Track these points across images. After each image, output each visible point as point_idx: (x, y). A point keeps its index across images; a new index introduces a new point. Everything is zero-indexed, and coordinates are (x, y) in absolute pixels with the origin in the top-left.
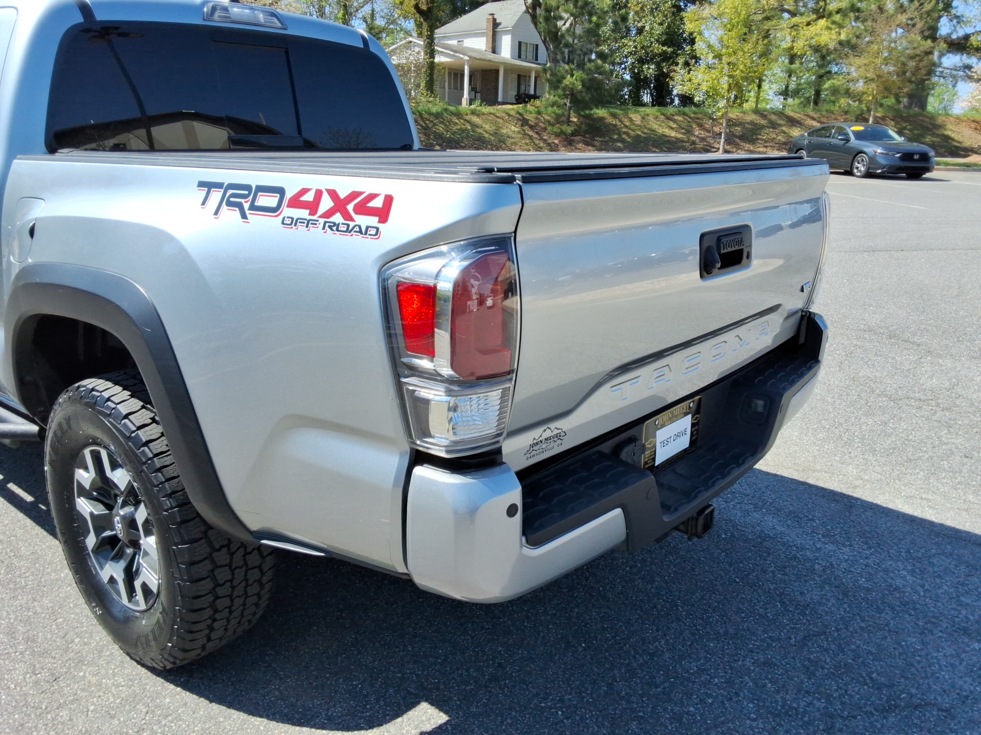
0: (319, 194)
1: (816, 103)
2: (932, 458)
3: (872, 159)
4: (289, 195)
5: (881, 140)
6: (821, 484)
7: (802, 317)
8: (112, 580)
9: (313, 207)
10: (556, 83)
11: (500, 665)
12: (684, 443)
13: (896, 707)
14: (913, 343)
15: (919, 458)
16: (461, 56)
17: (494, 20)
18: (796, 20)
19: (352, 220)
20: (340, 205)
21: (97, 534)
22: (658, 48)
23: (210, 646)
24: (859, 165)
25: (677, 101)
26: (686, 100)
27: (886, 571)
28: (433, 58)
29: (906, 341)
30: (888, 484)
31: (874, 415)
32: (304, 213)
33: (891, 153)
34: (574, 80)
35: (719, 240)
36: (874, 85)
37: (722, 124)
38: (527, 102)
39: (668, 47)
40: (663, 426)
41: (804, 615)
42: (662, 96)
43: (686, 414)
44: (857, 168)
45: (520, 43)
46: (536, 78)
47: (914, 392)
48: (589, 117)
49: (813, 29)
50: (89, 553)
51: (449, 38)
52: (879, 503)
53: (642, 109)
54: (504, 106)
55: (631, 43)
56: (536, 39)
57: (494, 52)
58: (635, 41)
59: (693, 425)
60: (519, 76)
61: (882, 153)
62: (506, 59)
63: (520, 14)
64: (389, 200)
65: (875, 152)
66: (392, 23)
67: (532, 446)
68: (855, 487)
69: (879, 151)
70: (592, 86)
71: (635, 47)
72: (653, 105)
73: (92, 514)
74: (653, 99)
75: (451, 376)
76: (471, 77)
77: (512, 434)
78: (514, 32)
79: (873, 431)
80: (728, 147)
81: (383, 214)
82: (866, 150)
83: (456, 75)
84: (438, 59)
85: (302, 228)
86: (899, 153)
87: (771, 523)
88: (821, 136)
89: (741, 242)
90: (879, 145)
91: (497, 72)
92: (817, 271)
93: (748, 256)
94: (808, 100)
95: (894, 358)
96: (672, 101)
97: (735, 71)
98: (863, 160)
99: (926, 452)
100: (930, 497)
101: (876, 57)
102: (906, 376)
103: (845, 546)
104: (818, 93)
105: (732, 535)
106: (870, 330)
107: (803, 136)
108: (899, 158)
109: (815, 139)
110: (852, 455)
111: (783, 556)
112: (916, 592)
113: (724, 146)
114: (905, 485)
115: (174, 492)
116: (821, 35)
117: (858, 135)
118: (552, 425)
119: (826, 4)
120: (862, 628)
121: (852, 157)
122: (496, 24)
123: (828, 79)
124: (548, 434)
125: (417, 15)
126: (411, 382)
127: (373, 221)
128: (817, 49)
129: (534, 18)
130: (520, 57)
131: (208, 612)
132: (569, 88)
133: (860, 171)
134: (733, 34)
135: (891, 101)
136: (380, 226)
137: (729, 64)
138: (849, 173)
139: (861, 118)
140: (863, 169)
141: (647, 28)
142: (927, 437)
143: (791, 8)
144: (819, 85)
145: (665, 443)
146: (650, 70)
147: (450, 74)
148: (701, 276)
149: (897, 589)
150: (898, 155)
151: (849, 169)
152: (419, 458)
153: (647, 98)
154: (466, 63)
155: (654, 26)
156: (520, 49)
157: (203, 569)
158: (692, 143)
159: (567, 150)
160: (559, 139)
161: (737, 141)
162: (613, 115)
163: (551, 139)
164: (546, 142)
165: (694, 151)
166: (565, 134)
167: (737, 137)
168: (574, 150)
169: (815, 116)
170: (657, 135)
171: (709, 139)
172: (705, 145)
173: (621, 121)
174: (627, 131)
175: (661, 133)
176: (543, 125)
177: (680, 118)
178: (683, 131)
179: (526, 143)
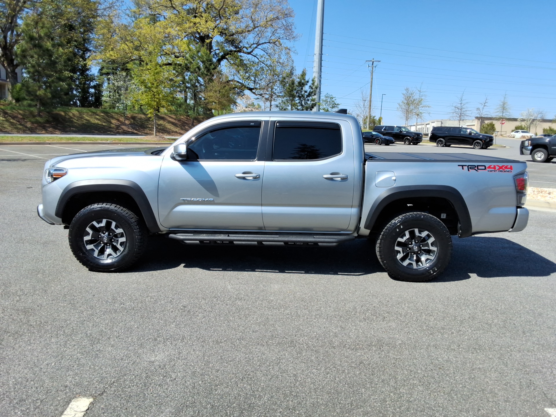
8: (409, 264)
19: (505, 170)
21: (403, 253)
32: (493, 169)
48: (51, 113)
50: (398, 261)
53: (79, 109)
85: (493, 172)
127: (510, 170)
132: (41, 96)
158: (117, 129)
159: (43, 132)
160: (36, 125)
161: (139, 128)
162: (64, 112)
163: (30, 125)
164: (26, 127)
165: (119, 133)
166: (40, 122)
167: (139, 126)
168: (47, 132)
169: (174, 117)
170: (94, 124)
171: (123, 127)
172: (124, 130)
173: (69, 116)
174: (75, 121)
175: (93, 122)
176: (21, 117)
177: (102, 114)
178: (105, 121)
179: (15, 128)
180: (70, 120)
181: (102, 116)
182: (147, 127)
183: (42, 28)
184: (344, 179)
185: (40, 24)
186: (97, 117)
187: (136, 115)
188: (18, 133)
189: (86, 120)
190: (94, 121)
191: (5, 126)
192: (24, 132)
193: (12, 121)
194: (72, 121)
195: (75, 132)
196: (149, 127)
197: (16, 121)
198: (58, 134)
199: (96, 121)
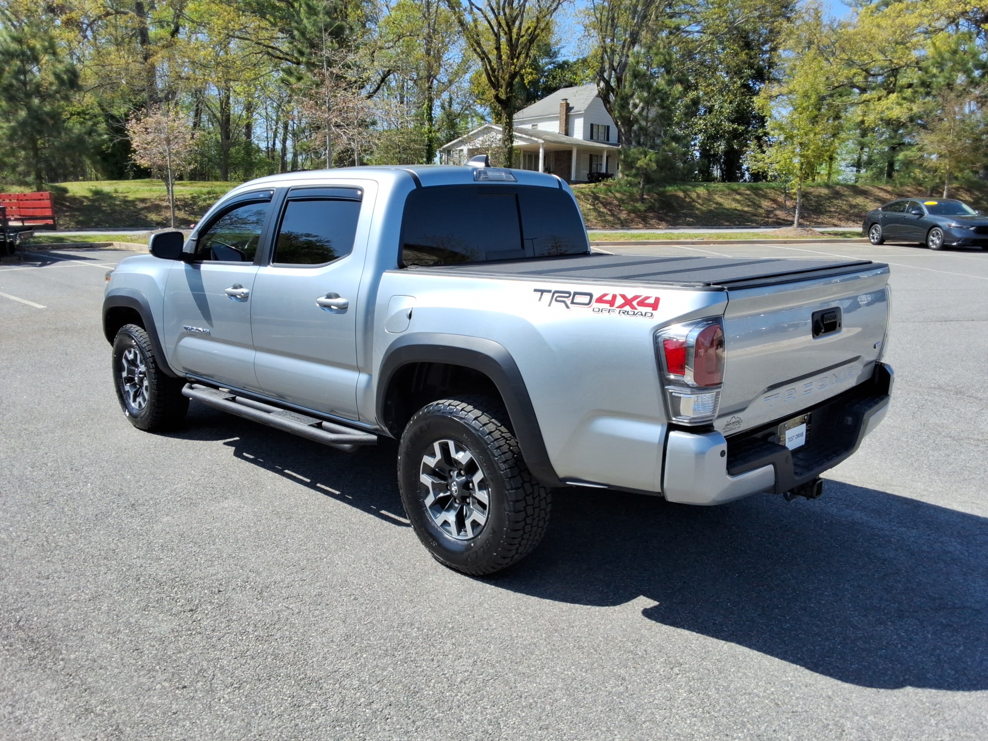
0: (614, 297)
1: (890, 175)
2: (983, 478)
3: (947, 233)
4: (595, 297)
5: (955, 213)
6: (896, 493)
7: (876, 366)
8: (446, 523)
9: (612, 303)
10: (629, 165)
11: (685, 582)
12: (801, 441)
13: (944, 608)
14: (976, 398)
15: (973, 478)
16: (536, 139)
17: (567, 104)
18: (866, 96)
19: (636, 309)
20: (628, 302)
21: (435, 495)
22: (727, 126)
23: (517, 556)
24: (934, 239)
25: (747, 176)
26: (758, 176)
27: (942, 543)
28: (512, 142)
29: (970, 397)
30: (947, 494)
31: (940, 450)
32: (607, 306)
33: (965, 227)
34: (646, 160)
35: (823, 316)
36: (947, 161)
37: (795, 199)
38: (600, 181)
39: (739, 124)
40: (789, 428)
41: (884, 564)
42: (732, 172)
43: (802, 423)
44: (932, 241)
45: (592, 125)
46: (607, 157)
47: (974, 434)
48: (662, 194)
49: (884, 102)
50: (427, 509)
51: (522, 123)
52: (940, 505)
53: (713, 185)
54: (578, 185)
55: (701, 122)
56: (607, 120)
57: (567, 134)
58: (705, 120)
59: (807, 431)
60: (591, 156)
61: (957, 227)
62: (579, 141)
63: (592, 98)
64: (657, 300)
65: (950, 226)
66: (466, 109)
67: (727, 425)
68: (922, 496)
69: (953, 224)
70: (665, 164)
71: (705, 125)
72: (723, 180)
73: (433, 483)
74: (722, 173)
75: (693, 385)
76: (545, 158)
77: (720, 416)
78: (586, 115)
79: (938, 461)
80: (801, 221)
81: (655, 306)
82: (940, 223)
83: (530, 156)
84: (517, 143)
85: (606, 314)
86: (972, 226)
87: (858, 515)
88: (895, 211)
89: (835, 317)
90: (953, 219)
91: (569, 153)
92: (885, 335)
93: (840, 326)
94: (881, 170)
95: (959, 410)
96: (743, 175)
97: (807, 151)
98: (937, 234)
99: (979, 474)
100: (979, 502)
101: (948, 134)
102: (968, 423)
103: (913, 529)
104: (891, 165)
105: (831, 522)
106: (940, 387)
107: (877, 210)
108: (974, 231)
109: (889, 214)
110: (921, 476)
111: (868, 534)
112: (962, 554)
113: (798, 221)
114: (961, 495)
115: (507, 460)
116: (892, 109)
117: (932, 210)
118: (736, 415)
119: (896, 80)
120: (924, 572)
121: (927, 231)
122: (568, 109)
123: (902, 150)
124: (734, 420)
125: (497, 105)
126: (670, 388)
127: (650, 309)
128: (888, 122)
129: (606, 101)
130: (592, 138)
131: (521, 532)
132: (643, 168)
133: (935, 244)
134: (804, 116)
135: (967, 173)
136: (653, 312)
137: (801, 144)
138: (925, 245)
139: (935, 191)
140: (938, 242)
141: (716, 107)
142: (981, 465)
143: (862, 85)
144: (892, 157)
145: (791, 439)
146: (721, 147)
147: (524, 156)
148: (813, 337)
149: (949, 552)
150: (972, 229)
151: (924, 242)
152: (672, 427)
153: (717, 172)
154: (541, 146)
155: (724, 106)
156: (592, 131)
157: (521, 506)
158: (765, 217)
159: (641, 226)
160: (633, 215)
161: (809, 214)
162: (684, 192)
163: (625, 216)
164: (619, 219)
165: (767, 225)
166: (639, 211)
167: (811, 210)
168: (647, 226)
169: (889, 188)
170: (728, 210)
171: (778, 212)
172: (779, 219)
173: (691, 198)
174: (699, 206)
175: (727, 206)
176: (617, 203)
177: (748, 192)
178: (749, 203)
179: (602, 220)
180: (690, 206)
181: (747, 195)
182: (827, 211)
183: (656, 54)
184: (343, 308)
185: (654, 50)
186: (738, 197)
187: (812, 190)
188: (604, 228)
189: (717, 203)
190: (729, 204)
191: (589, 218)
192: (612, 226)
193: (602, 210)
194: (694, 206)
195: (690, 225)
196: (831, 212)
197: (608, 210)
198: (662, 229)
199: (734, 205)
